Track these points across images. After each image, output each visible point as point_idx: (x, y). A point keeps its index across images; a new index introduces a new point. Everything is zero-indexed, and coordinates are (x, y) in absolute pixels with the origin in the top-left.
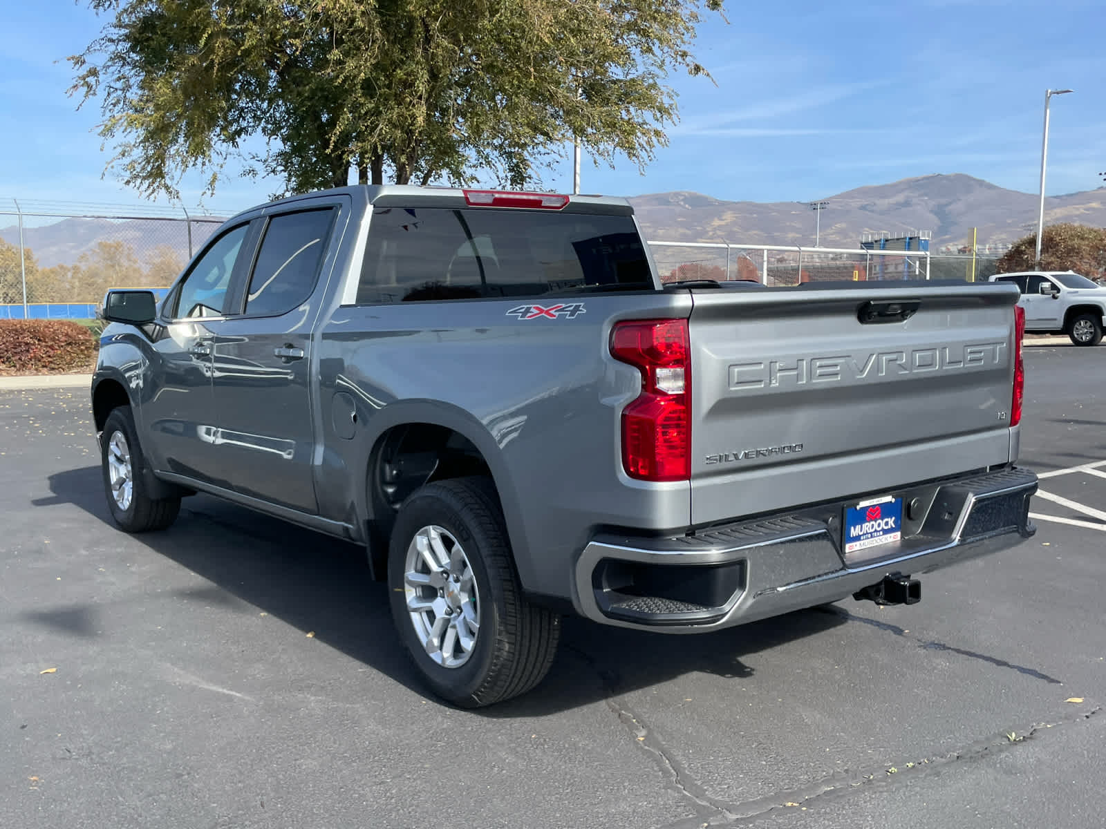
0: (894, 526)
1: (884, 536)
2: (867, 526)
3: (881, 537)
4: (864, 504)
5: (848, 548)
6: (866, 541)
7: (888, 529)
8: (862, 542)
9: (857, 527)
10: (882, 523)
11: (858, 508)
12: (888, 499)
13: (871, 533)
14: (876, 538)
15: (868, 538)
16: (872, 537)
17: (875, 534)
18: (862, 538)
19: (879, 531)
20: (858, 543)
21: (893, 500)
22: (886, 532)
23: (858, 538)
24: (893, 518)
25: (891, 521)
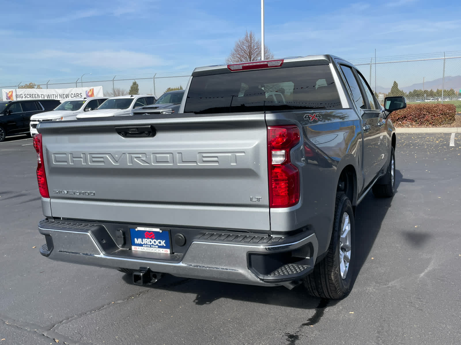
0: (165, 245)
1: (158, 249)
2: (146, 241)
3: (155, 249)
4: (139, 229)
5: (133, 248)
6: (145, 248)
7: (161, 246)
8: (142, 248)
9: (139, 239)
10: (157, 242)
11: (136, 229)
12: (157, 230)
13: (150, 245)
14: (152, 248)
15: (148, 247)
16: (151, 247)
17: (153, 246)
18: (144, 246)
19: (156, 245)
20: (140, 247)
21: (161, 231)
22: (160, 247)
23: (141, 245)
24: (164, 241)
25: (163, 243)
